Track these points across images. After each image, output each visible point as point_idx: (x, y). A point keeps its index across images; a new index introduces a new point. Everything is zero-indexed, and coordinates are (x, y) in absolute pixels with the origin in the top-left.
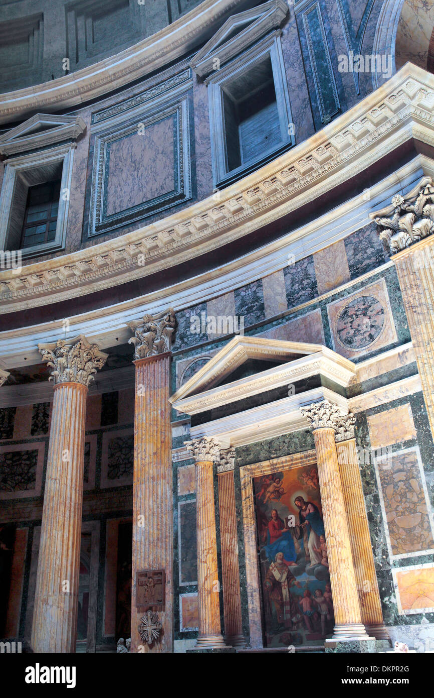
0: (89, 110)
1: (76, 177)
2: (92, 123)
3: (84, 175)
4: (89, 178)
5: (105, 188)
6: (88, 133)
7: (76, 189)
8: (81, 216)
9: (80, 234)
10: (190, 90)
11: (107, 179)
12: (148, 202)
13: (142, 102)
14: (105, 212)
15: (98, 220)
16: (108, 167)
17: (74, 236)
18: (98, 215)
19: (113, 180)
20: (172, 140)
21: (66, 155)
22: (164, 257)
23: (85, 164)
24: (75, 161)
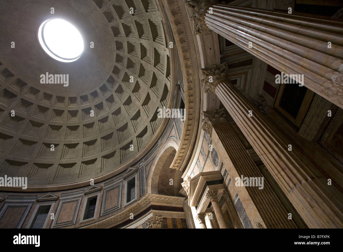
0: (104, 183)
1: (100, 200)
2: (104, 186)
3: (101, 200)
4: (102, 200)
5: (105, 203)
6: (103, 189)
7: (99, 203)
8: (99, 211)
9: (99, 216)
10: (122, 181)
11: (105, 201)
12: (113, 208)
13: (114, 182)
14: (104, 210)
15: (103, 212)
16: (106, 198)
17: (98, 216)
18: (103, 211)
19: (107, 201)
20: (118, 193)
21: (98, 194)
22: (114, 224)
23: (102, 197)
24: (100, 196)
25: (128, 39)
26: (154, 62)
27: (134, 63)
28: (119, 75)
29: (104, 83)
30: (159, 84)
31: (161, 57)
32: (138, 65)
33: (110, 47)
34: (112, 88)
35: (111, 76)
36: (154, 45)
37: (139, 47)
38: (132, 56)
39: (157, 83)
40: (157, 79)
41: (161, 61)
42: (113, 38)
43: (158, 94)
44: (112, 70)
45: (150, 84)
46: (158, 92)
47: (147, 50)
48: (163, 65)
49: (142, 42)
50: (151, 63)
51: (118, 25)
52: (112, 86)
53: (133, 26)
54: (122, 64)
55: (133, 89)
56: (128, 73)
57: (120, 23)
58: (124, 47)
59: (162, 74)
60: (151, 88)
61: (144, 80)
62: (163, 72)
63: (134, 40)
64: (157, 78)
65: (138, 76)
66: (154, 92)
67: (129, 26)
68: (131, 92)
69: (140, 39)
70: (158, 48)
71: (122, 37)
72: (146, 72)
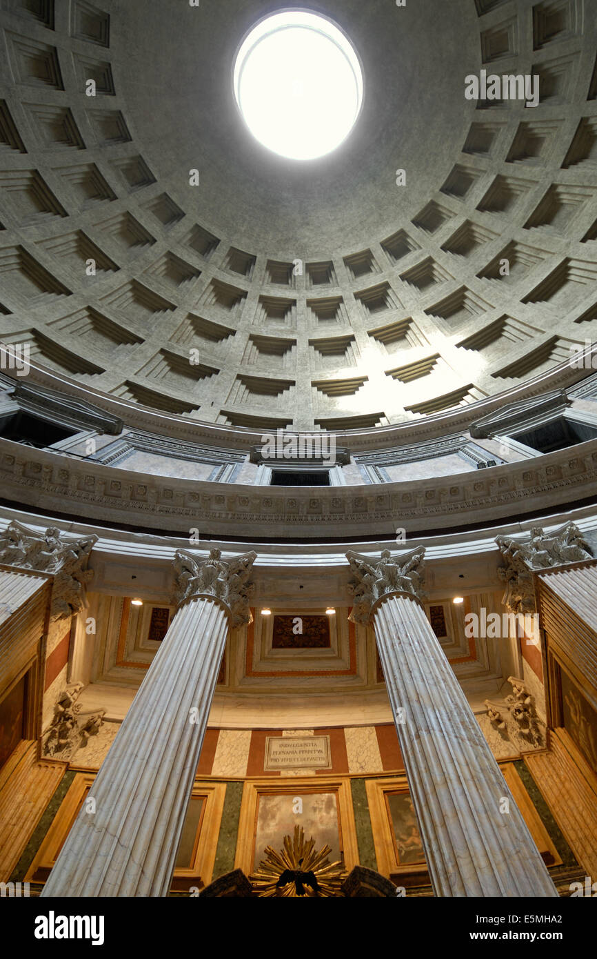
25: (255, 297)
26: (176, 352)
27: (180, 286)
28: (149, 212)
29: (134, 142)
30: (99, 344)
31: (189, 381)
32: (172, 297)
33: (243, 229)
34: (110, 162)
35: (155, 181)
36: (226, 373)
37: (225, 323)
38: (204, 289)
39: (101, 336)
40: (119, 343)
41: (175, 376)
42: (266, 253)
43: (64, 331)
44: (174, 197)
45: (102, 311)
46: (68, 330)
47: (212, 344)
48: (164, 380)
49: (238, 336)
50: (173, 343)
51: (295, 289)
52: (117, 167)
53: (283, 328)
54: (184, 241)
55: (93, 239)
56: (152, 248)
57: (298, 295)
58: (233, 273)
59: (136, 371)
60: (85, 309)
61: (116, 295)
62: (143, 374)
63: (247, 317)
64: (122, 346)
65: (134, 277)
66: (69, 316)
67: (284, 318)
68: (82, 227)
69: (248, 335)
70: (218, 384)
71: (261, 283)
72: (145, 312)
